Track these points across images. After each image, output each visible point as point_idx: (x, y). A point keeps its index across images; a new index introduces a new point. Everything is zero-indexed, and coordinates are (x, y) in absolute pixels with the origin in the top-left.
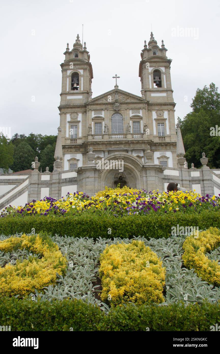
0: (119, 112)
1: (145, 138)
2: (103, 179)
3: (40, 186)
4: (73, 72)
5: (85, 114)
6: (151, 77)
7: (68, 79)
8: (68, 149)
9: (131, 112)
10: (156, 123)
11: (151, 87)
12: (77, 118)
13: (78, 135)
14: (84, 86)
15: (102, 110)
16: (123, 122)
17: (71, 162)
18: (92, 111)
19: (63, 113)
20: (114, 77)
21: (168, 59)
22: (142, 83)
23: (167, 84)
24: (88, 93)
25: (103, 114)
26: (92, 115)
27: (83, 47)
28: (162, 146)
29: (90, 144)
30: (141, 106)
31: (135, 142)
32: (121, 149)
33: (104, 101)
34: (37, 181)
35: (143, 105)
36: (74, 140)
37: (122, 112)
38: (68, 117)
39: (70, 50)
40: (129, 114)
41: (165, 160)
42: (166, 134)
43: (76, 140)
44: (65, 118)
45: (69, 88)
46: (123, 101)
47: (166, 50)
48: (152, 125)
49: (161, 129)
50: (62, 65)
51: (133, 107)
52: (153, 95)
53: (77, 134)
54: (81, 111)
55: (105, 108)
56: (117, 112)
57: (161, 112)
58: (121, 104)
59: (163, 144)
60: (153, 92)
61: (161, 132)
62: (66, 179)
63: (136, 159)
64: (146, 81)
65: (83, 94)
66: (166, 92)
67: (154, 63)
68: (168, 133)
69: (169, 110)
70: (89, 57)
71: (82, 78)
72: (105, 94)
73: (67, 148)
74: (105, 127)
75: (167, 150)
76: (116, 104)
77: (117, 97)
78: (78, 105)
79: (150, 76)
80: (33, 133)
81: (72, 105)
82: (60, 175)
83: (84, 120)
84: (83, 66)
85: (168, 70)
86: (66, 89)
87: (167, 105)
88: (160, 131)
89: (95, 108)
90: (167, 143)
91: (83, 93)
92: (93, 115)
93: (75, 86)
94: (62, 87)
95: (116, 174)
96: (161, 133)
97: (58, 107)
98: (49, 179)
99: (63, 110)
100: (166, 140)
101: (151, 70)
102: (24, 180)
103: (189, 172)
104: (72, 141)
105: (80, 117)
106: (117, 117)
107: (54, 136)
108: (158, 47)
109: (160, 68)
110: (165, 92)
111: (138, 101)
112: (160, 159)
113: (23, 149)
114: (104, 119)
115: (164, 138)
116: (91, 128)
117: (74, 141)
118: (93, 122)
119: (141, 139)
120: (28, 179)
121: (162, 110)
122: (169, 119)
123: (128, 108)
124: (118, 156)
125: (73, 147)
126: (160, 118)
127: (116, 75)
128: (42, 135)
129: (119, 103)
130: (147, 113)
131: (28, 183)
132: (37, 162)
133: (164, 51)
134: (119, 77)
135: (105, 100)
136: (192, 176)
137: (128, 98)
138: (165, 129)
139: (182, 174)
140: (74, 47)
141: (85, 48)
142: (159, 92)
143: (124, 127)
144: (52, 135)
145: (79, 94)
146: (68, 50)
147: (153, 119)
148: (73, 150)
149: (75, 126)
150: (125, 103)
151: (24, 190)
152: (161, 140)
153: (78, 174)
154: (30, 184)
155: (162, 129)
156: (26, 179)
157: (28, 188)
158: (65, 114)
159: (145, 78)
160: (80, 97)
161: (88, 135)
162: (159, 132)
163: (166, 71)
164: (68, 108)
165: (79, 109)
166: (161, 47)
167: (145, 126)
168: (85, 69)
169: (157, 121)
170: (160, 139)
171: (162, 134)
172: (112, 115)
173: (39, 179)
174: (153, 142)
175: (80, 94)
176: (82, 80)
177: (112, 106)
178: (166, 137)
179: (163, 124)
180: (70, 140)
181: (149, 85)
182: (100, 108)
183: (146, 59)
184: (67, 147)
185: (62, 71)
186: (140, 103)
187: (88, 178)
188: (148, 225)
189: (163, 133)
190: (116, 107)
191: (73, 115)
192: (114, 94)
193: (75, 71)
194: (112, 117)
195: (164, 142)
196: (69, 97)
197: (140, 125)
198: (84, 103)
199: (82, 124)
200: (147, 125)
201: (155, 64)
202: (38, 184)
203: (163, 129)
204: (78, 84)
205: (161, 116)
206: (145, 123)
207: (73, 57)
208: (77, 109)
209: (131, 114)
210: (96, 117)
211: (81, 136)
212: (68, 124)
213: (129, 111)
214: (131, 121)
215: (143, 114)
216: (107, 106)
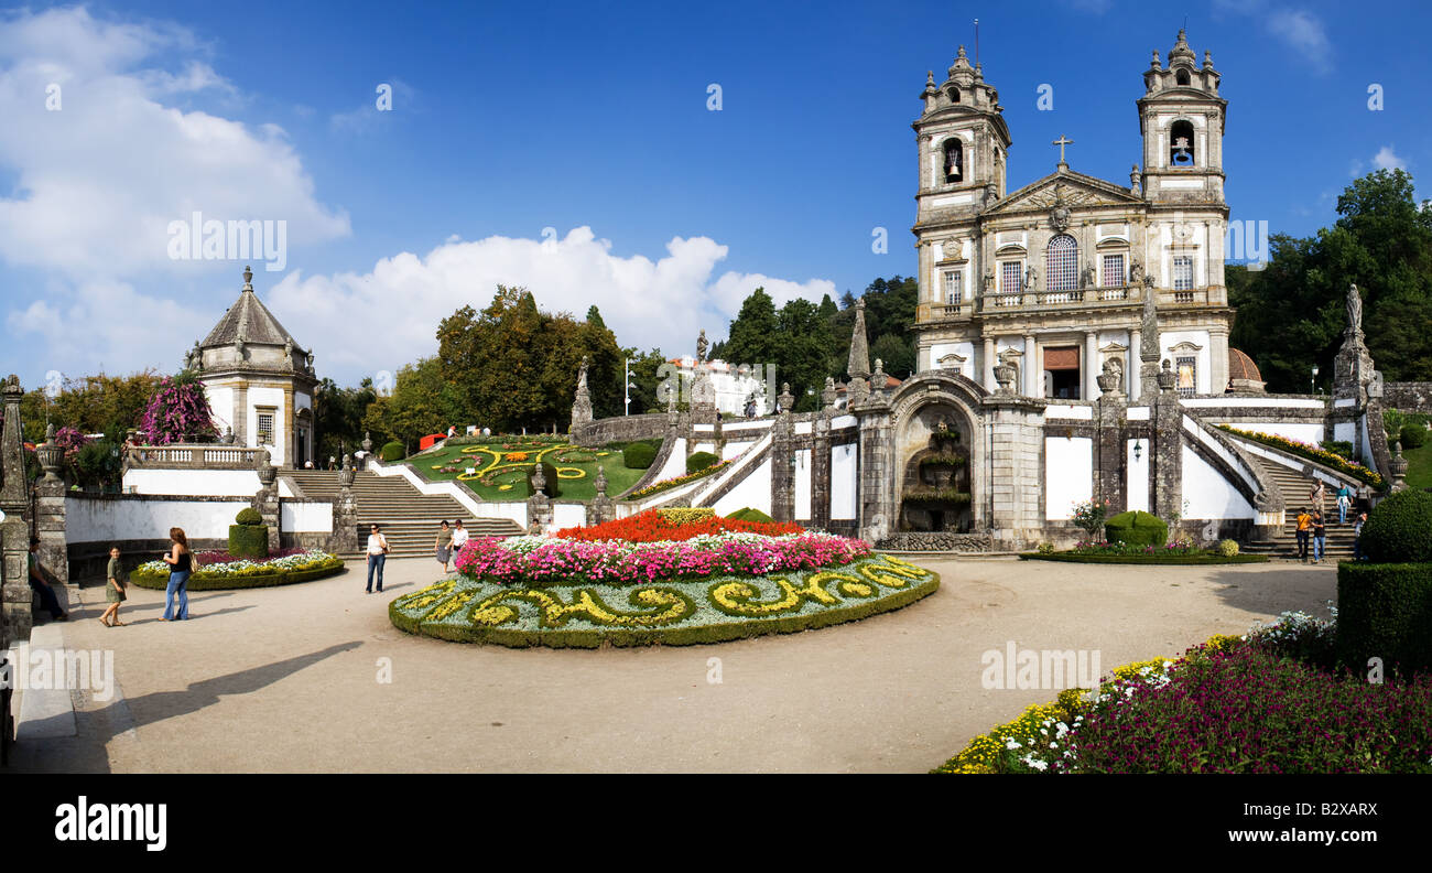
0: (1068, 232)
5: (978, 241)
8: (938, 333)
9: (1098, 229)
10: (1169, 257)
11: (1160, 165)
12: (959, 252)
13: (964, 296)
15: (1022, 228)
16: (1077, 259)
18: (996, 232)
19: (925, 242)
24: (987, 186)
25: (1023, 239)
26: (995, 244)
28: (1183, 316)
30: (1126, 211)
33: (1026, 205)
35: (1133, 213)
36: (953, 307)
37: (1074, 232)
38: (938, 253)
40: (1094, 236)
41: (1190, 353)
42: (1197, 284)
43: (959, 309)
44: (929, 255)
46: (1079, 201)
48: (1158, 262)
49: (1181, 271)
51: (1104, 218)
53: (959, 295)
54: (969, 235)
55: (1029, 223)
56: (1061, 232)
57: (1185, 229)
58: (1072, 210)
59: (1187, 312)
61: (1183, 279)
65: (974, 192)
68: (1201, 281)
69: (1207, 223)
73: (936, 329)
74: (1028, 273)
75: (1194, 327)
76: (1058, 210)
77: (1063, 192)
78: (962, 218)
81: (945, 219)
83: (978, 258)
86: (930, 182)
87: (1203, 210)
88: (1181, 277)
89: (1004, 226)
90: (1197, 308)
91: (973, 189)
92: (999, 242)
97: (912, 230)
99: (923, 236)
100: (1195, 301)
104: (949, 312)
105: (967, 249)
106: (1063, 246)
111: (1118, 203)
112: (1177, 352)
114: (1025, 253)
115: (1191, 294)
116: (994, 277)
117: (953, 312)
118: (998, 262)
121: (1187, 223)
123: (1090, 222)
125: (951, 325)
126: (1180, 243)
129: (1066, 210)
130: (1143, 232)
135: (1030, 203)
138: (1193, 273)
145: (965, 192)
147: (1163, 246)
148: (952, 334)
150: (1082, 207)
152: (1183, 300)
155: (1186, 273)
158: (928, 243)
160: (968, 198)
161: (985, 296)
162: (1176, 281)
164: (936, 229)
165: (963, 230)
167: (1134, 267)
168: (976, 130)
169: (1172, 251)
170: (1180, 298)
171: (1186, 285)
172: (1050, 242)
175: (967, 192)
176: (970, 157)
177: (1048, 217)
178: (1195, 294)
179: (1190, 259)
180: (944, 310)
182: (1016, 224)
186: (1124, 207)
189: (1189, 282)
190: (1059, 218)
191: (949, 244)
192: (1052, 185)
194: (1049, 246)
195: (1190, 306)
196: (938, 203)
198: (974, 213)
199: (973, 267)
200: (1139, 265)
203: (1190, 273)
205: (1183, 240)
206: (1137, 258)
208: (957, 231)
209: (1099, 234)
210: (1005, 249)
211: (970, 298)
212: (938, 268)
213: (1094, 229)
214: (1099, 255)
215: (1131, 235)
216: (1034, 218)
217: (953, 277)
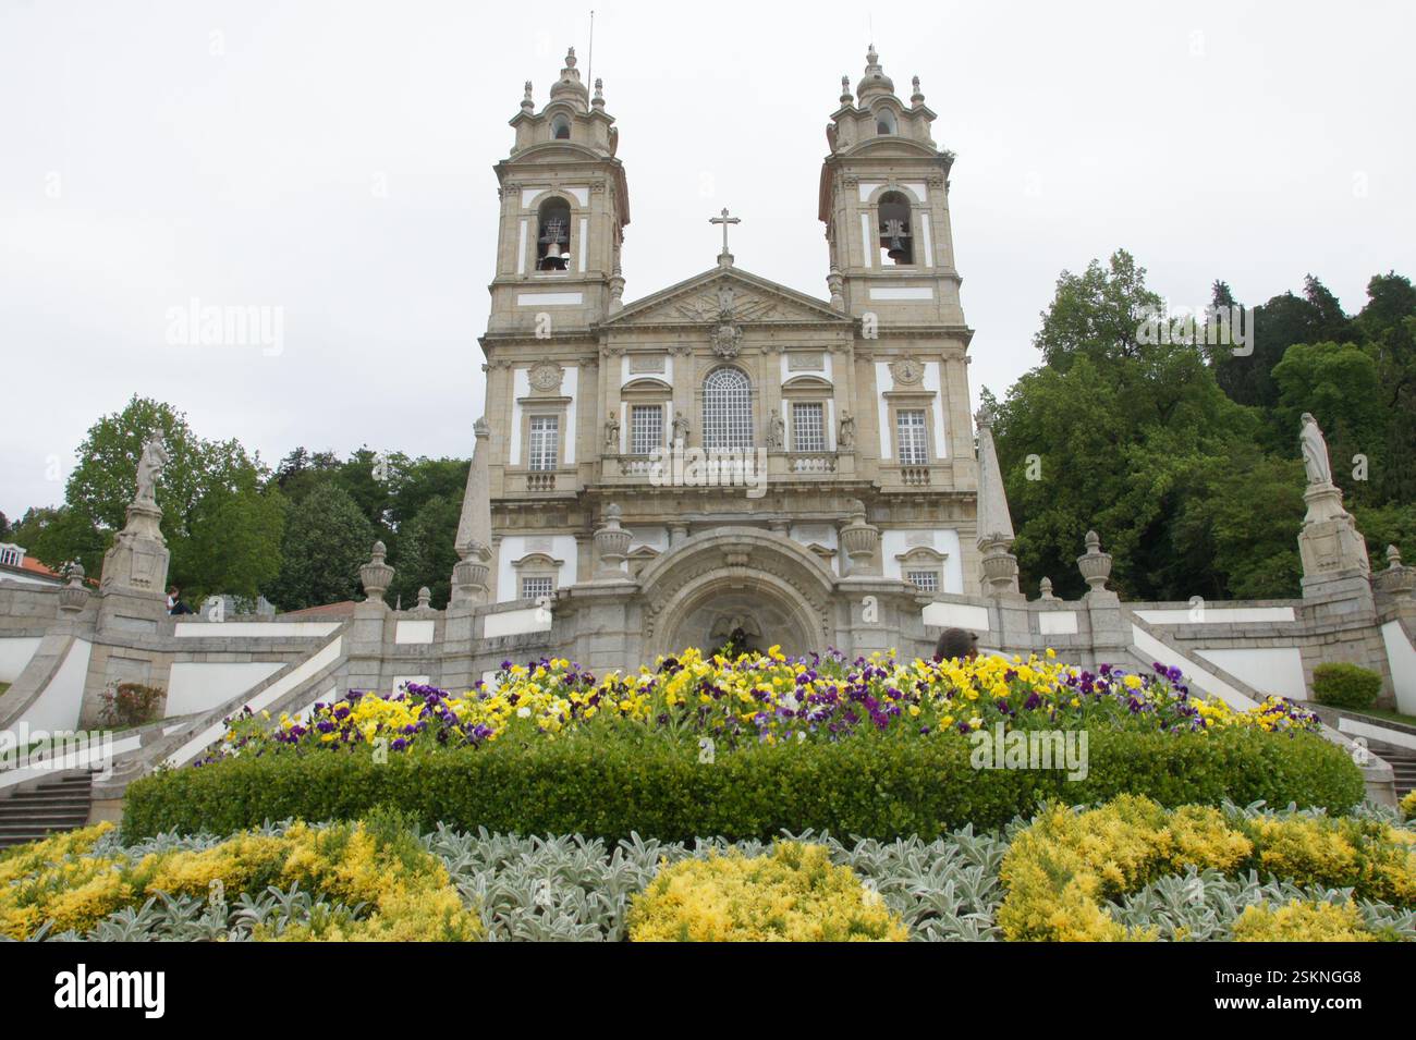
0: (737, 363)
1: (846, 470)
2: (662, 642)
3: (389, 668)
4: (545, 197)
5: (591, 368)
6: (871, 221)
7: (524, 225)
8: (514, 516)
9: (784, 361)
10: (890, 412)
11: (868, 264)
12: (558, 385)
13: (562, 457)
14: (589, 255)
15: (665, 352)
16: (750, 406)
17: (529, 571)
18: (621, 356)
19: (500, 362)
20: (714, 221)
21: (939, 149)
22: (833, 245)
23: (935, 253)
24: (607, 281)
25: (667, 372)
26: (619, 375)
27: (592, 96)
28: (915, 505)
29: (608, 497)
30: (828, 337)
31: (800, 488)
32: (743, 518)
33: (673, 317)
34: (379, 644)
35: (835, 337)
36: (541, 476)
37: (747, 363)
38: (522, 383)
39: (537, 110)
40: (778, 371)
41: (929, 565)
42: (934, 454)
43: (552, 478)
44: (509, 386)
45: (527, 260)
46: (753, 317)
47: (931, 116)
48: (875, 420)
49: (911, 434)
50: (502, 169)
51: (795, 344)
52: (877, 293)
53: (554, 455)
54: (575, 357)
55: (677, 345)
56: (726, 362)
57: (912, 365)
58: (744, 328)
59: (919, 500)
60: (877, 284)
61: (912, 447)
62: (502, 640)
63: (804, 557)
64: (851, 238)
65: (584, 288)
66: (934, 284)
67: (880, 165)
68: (941, 451)
69: (945, 356)
70: (613, 138)
71: (583, 224)
72: (676, 288)
73: (512, 511)
74: (675, 424)
75: (935, 524)
76: (723, 328)
77: (729, 300)
78: (565, 330)
79: (865, 219)
80: (368, 449)
82: (478, 622)
83: (590, 395)
84: (586, 175)
85: (938, 193)
86: (516, 266)
87: (938, 336)
88: (908, 443)
89: (635, 346)
90: (937, 494)
91: (584, 283)
92: (626, 372)
93: (554, 252)
94: (500, 256)
95: (718, 620)
96: (913, 453)
97: (479, 340)
98: (430, 640)
99: (498, 351)
100: (932, 482)
101: (867, 192)
102: (320, 644)
103: (1032, 616)
104: (534, 483)
105: (570, 381)
106: (727, 383)
107: (457, 461)
108: (895, 103)
109: (909, 186)
110: (928, 284)
111: (816, 321)
112: (910, 563)
113: (322, 516)
114: (670, 392)
115: (926, 472)
116: (618, 429)
117: (541, 483)
118: (624, 404)
119: (829, 477)
120: (338, 641)
121: (915, 357)
122: (946, 396)
123: (772, 348)
124: (727, 544)
125: (537, 505)
126: (906, 389)
127: (725, 212)
128: (407, 459)
129: (736, 327)
130: (852, 369)
131: (337, 655)
132: (382, 564)
133: (922, 119)
134: (736, 221)
135: (676, 314)
136: (1044, 630)
137: (774, 308)
138: (927, 436)
139: (1001, 623)
140: (552, 96)
141: (599, 102)
142: (903, 284)
143: (755, 428)
144: (452, 458)
145: (571, 288)
146: (527, 109)
147: (880, 393)
148: (540, 519)
149: (549, 418)
150: (760, 326)
151: (321, 687)
152: (913, 481)
153: (554, 619)
154: (348, 660)
155: (916, 437)
156: (332, 638)
157: (336, 679)
158: (508, 368)
159: (843, 228)
160: (574, 298)
161: (604, 458)
162: (902, 450)
163: (929, 198)
164: (518, 343)
165: (567, 348)
166: (908, 105)
167: (843, 423)
168: (594, 187)
169: (894, 402)
170: (908, 477)
171: (917, 456)
172: (706, 378)
173: (388, 638)
174: (879, 489)
175: (575, 288)
176: (581, 230)
177: (706, 337)
178: (931, 471)
179: (921, 415)
180: (525, 478)
181: (862, 252)
182: (657, 346)
183: (848, 148)
184: (511, 506)
185: (500, 192)
186: (823, 328)
187: (598, 634)
188: (849, 780)
189: (922, 453)
190: (724, 341)
191: (541, 372)
192: (714, 290)
193: (555, 194)
194: (704, 384)
195: (924, 490)
196: (526, 300)
197: (821, 420)
198: (587, 323)
199: (580, 410)
200: (851, 420)
201: (886, 169)
202: (382, 661)
203: (922, 437)
204: (565, 247)
205: (909, 384)
206: (847, 409)
207: (547, 135)
208: (556, 349)
209: (786, 371)
210: (637, 384)
211: (573, 462)
212: (521, 408)
213: (779, 361)
214: (785, 402)
215: (834, 372)
216: (684, 338)
217: (545, 424)
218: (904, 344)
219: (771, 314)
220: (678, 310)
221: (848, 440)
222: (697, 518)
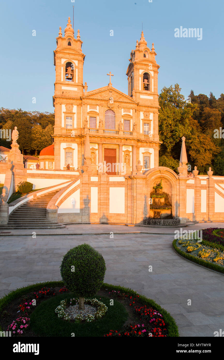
0: (113, 109)
1: (135, 135)
3: (90, 186)
4: (67, 62)
5: (80, 106)
6: (141, 79)
7: (62, 68)
8: (64, 138)
9: (123, 110)
10: (143, 123)
11: (140, 89)
12: (72, 110)
13: (74, 126)
14: (78, 79)
15: (97, 105)
16: (115, 119)
17: (67, 151)
18: (88, 105)
19: (58, 103)
20: (108, 75)
21: (157, 64)
23: (154, 89)
24: (83, 86)
25: (98, 110)
26: (87, 109)
28: (147, 143)
35: (133, 106)
37: (115, 110)
38: (64, 108)
40: (121, 112)
41: (148, 155)
42: (150, 133)
43: (71, 131)
44: (61, 109)
45: (63, 78)
46: (116, 99)
47: (156, 54)
48: (140, 124)
49: (146, 128)
50: (55, 52)
51: (125, 106)
52: (142, 97)
53: (71, 125)
54: (76, 103)
55: (100, 104)
56: (110, 109)
57: (148, 114)
60: (142, 94)
62: (114, 182)
64: (137, 83)
65: (78, 87)
66: (153, 96)
67: (144, 65)
68: (152, 132)
69: (154, 112)
71: (77, 70)
75: (150, 147)
81: (67, 96)
83: (79, 113)
84: (77, 57)
85: (156, 74)
86: (61, 79)
87: (153, 107)
88: (146, 130)
89: (91, 103)
90: (151, 141)
92: (89, 109)
93: (70, 76)
94: (57, 76)
96: (146, 132)
98: (97, 181)
99: (58, 100)
101: (141, 72)
104: (67, 131)
105: (75, 109)
106: (110, 114)
108: (148, 50)
109: (150, 72)
111: (129, 101)
112: (144, 154)
114: (98, 114)
115: (149, 136)
116: (87, 122)
117: (69, 131)
118: (88, 116)
119: (131, 136)
121: (149, 112)
122: (154, 121)
123: (120, 107)
125: (69, 137)
126: (146, 118)
130: (136, 113)
131: (80, 183)
133: (154, 55)
134: (113, 75)
135: (99, 96)
136: (202, 184)
137: (121, 97)
138: (149, 129)
139: (196, 182)
141: (79, 37)
142: (147, 95)
143: (116, 124)
148: (69, 140)
150: (118, 101)
151: (77, 189)
153: (126, 180)
154: (82, 184)
157: (80, 187)
158: (60, 104)
159: (135, 80)
160: (75, 89)
162: (144, 131)
163: (154, 75)
164: (63, 98)
165: (74, 101)
166: (151, 51)
167: (134, 125)
168: (79, 61)
169: (144, 121)
170: (145, 137)
171: (147, 133)
172: (106, 111)
173: (89, 180)
175: (75, 86)
176: (76, 72)
177: (106, 102)
179: (149, 124)
180: (65, 130)
181: (139, 86)
182: (95, 103)
184: (63, 136)
186: (131, 103)
191: (69, 106)
192: (108, 92)
193: (70, 61)
194: (105, 113)
195: (149, 140)
196: (64, 88)
197: (129, 124)
198: (79, 96)
199: (77, 116)
200: (136, 125)
201: (145, 67)
202: (89, 184)
204: (72, 75)
206: (135, 122)
207: (66, 44)
208: (72, 101)
209: (123, 112)
210: (91, 112)
211: (76, 127)
212: (64, 114)
213: (121, 110)
214: (122, 119)
215: (133, 114)
216: (101, 102)
217: (69, 118)
218: (147, 108)
219: (120, 99)
220: (100, 95)
221: (135, 129)
222: (105, 143)
